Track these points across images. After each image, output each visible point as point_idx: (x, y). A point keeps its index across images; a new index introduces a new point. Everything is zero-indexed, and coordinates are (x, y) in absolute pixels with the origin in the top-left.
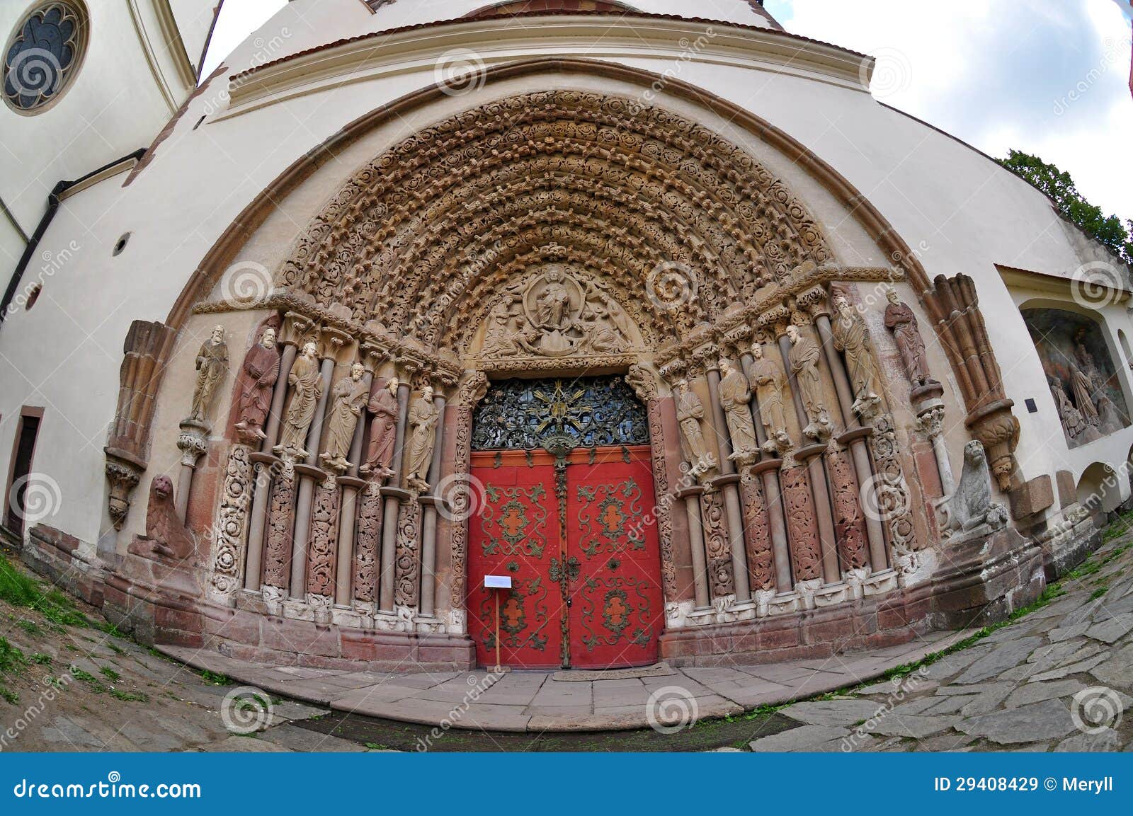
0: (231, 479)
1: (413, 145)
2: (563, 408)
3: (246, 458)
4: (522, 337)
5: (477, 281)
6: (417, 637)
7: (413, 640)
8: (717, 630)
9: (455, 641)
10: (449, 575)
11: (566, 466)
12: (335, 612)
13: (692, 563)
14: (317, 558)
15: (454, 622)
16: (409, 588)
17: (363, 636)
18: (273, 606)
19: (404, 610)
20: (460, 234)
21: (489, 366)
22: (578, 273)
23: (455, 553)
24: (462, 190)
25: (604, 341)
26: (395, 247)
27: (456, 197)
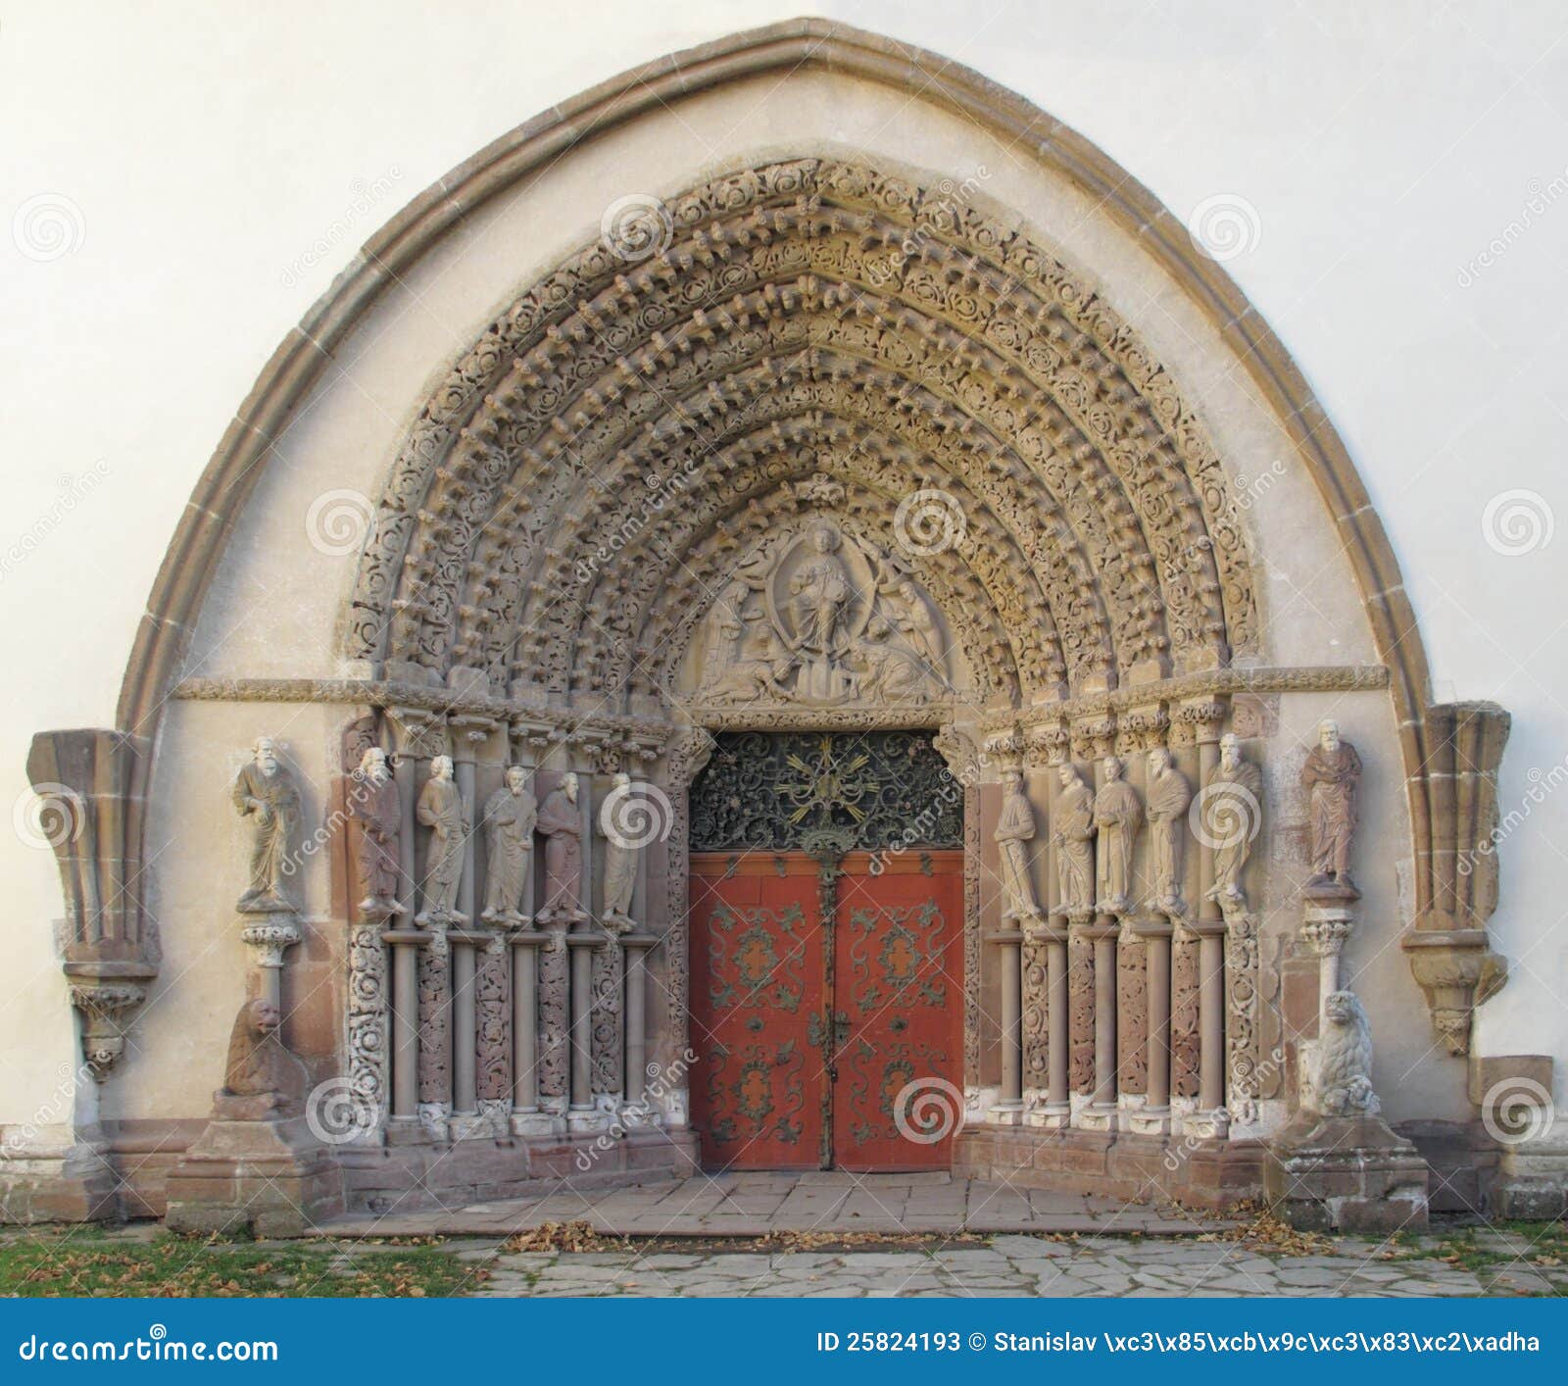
0: (360, 975)
2: (834, 785)
3: (377, 943)
4: (765, 673)
8: (1022, 1135)
9: (674, 1136)
10: (665, 1043)
12: (519, 1120)
14: (491, 1050)
15: (675, 1109)
16: (611, 1067)
17: (556, 1145)
18: (439, 1130)
19: (607, 1100)
21: (714, 719)
23: (674, 1011)
25: (899, 683)
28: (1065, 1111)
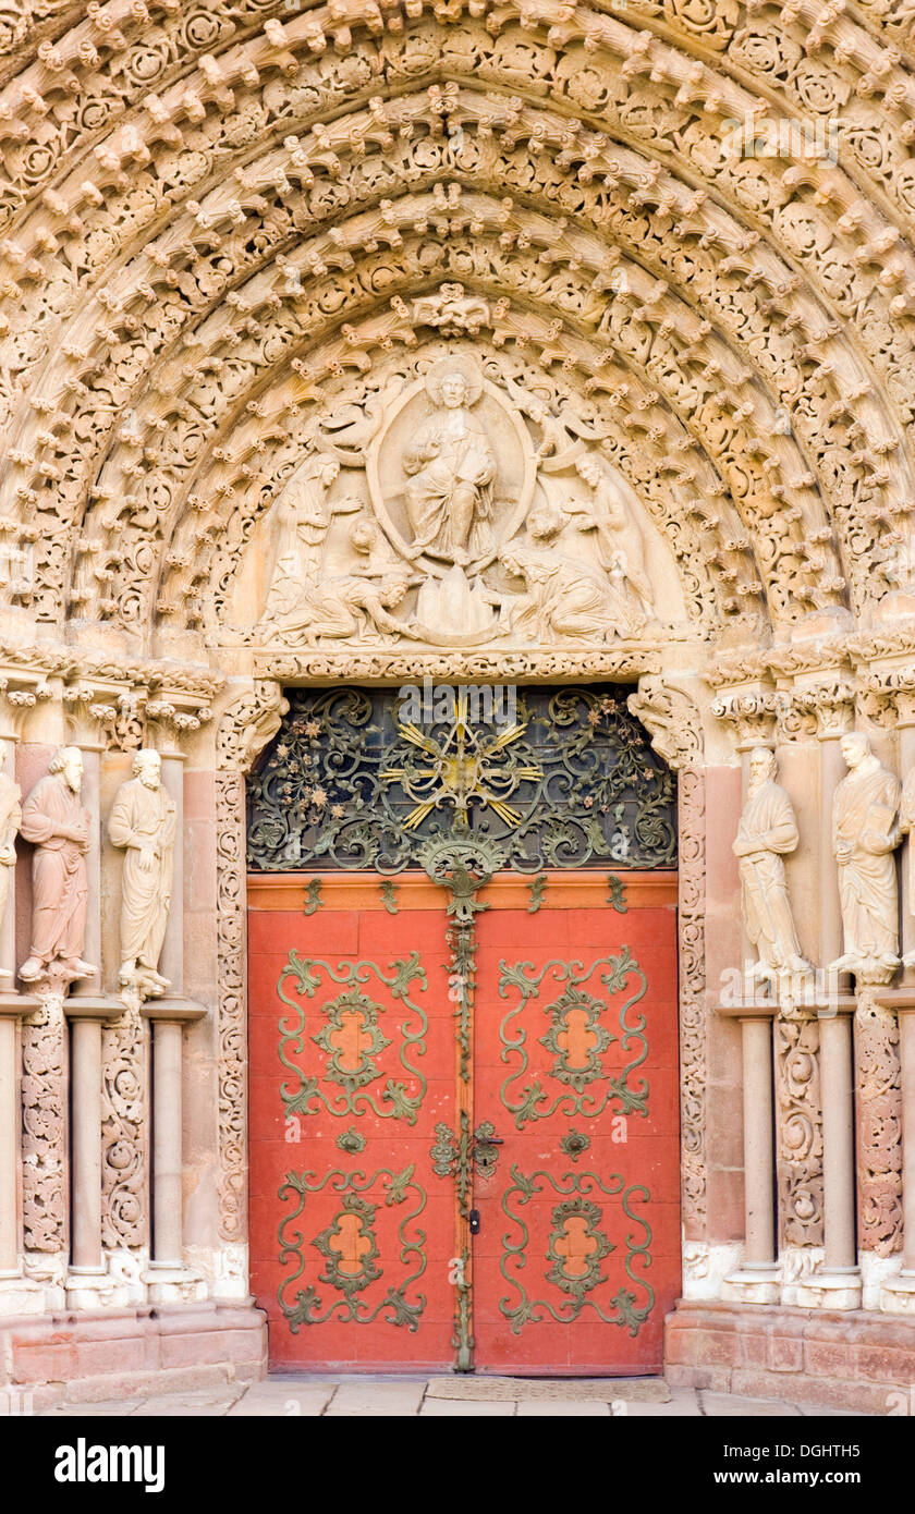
2: (472, 769)
4: (368, 594)
5: (242, 414)
6: (153, 1315)
7: (147, 1321)
9: (230, 1317)
10: (213, 1170)
15: (227, 1273)
16: (131, 1209)
19: (122, 1258)
20: (185, 298)
21: (287, 667)
22: (519, 379)
23: (226, 1121)
24: (183, 164)
25: (578, 611)
27: (168, 187)
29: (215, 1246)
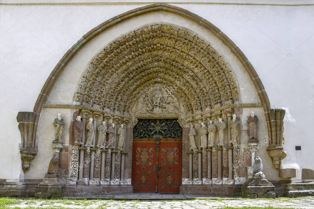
0: (74, 155)
1: (112, 49)
2: (159, 128)
3: (77, 149)
4: (148, 109)
5: (135, 90)
6: (120, 186)
7: (119, 186)
8: (193, 186)
9: (129, 186)
10: (127, 171)
11: (159, 143)
12: (101, 182)
13: (189, 170)
14: (96, 169)
15: (129, 182)
16: (118, 174)
17: (108, 186)
18: (87, 183)
19: (117, 179)
20: (129, 77)
21: (139, 116)
22: (166, 87)
23: (129, 165)
24: (129, 63)
25: (172, 111)
26: (109, 84)
27: (127, 65)
28: (202, 181)
29: (128, 179)
